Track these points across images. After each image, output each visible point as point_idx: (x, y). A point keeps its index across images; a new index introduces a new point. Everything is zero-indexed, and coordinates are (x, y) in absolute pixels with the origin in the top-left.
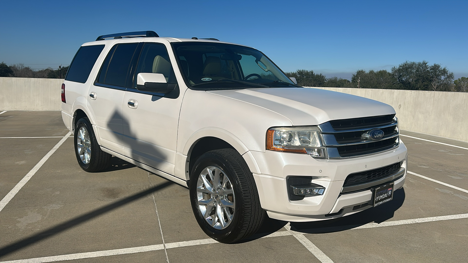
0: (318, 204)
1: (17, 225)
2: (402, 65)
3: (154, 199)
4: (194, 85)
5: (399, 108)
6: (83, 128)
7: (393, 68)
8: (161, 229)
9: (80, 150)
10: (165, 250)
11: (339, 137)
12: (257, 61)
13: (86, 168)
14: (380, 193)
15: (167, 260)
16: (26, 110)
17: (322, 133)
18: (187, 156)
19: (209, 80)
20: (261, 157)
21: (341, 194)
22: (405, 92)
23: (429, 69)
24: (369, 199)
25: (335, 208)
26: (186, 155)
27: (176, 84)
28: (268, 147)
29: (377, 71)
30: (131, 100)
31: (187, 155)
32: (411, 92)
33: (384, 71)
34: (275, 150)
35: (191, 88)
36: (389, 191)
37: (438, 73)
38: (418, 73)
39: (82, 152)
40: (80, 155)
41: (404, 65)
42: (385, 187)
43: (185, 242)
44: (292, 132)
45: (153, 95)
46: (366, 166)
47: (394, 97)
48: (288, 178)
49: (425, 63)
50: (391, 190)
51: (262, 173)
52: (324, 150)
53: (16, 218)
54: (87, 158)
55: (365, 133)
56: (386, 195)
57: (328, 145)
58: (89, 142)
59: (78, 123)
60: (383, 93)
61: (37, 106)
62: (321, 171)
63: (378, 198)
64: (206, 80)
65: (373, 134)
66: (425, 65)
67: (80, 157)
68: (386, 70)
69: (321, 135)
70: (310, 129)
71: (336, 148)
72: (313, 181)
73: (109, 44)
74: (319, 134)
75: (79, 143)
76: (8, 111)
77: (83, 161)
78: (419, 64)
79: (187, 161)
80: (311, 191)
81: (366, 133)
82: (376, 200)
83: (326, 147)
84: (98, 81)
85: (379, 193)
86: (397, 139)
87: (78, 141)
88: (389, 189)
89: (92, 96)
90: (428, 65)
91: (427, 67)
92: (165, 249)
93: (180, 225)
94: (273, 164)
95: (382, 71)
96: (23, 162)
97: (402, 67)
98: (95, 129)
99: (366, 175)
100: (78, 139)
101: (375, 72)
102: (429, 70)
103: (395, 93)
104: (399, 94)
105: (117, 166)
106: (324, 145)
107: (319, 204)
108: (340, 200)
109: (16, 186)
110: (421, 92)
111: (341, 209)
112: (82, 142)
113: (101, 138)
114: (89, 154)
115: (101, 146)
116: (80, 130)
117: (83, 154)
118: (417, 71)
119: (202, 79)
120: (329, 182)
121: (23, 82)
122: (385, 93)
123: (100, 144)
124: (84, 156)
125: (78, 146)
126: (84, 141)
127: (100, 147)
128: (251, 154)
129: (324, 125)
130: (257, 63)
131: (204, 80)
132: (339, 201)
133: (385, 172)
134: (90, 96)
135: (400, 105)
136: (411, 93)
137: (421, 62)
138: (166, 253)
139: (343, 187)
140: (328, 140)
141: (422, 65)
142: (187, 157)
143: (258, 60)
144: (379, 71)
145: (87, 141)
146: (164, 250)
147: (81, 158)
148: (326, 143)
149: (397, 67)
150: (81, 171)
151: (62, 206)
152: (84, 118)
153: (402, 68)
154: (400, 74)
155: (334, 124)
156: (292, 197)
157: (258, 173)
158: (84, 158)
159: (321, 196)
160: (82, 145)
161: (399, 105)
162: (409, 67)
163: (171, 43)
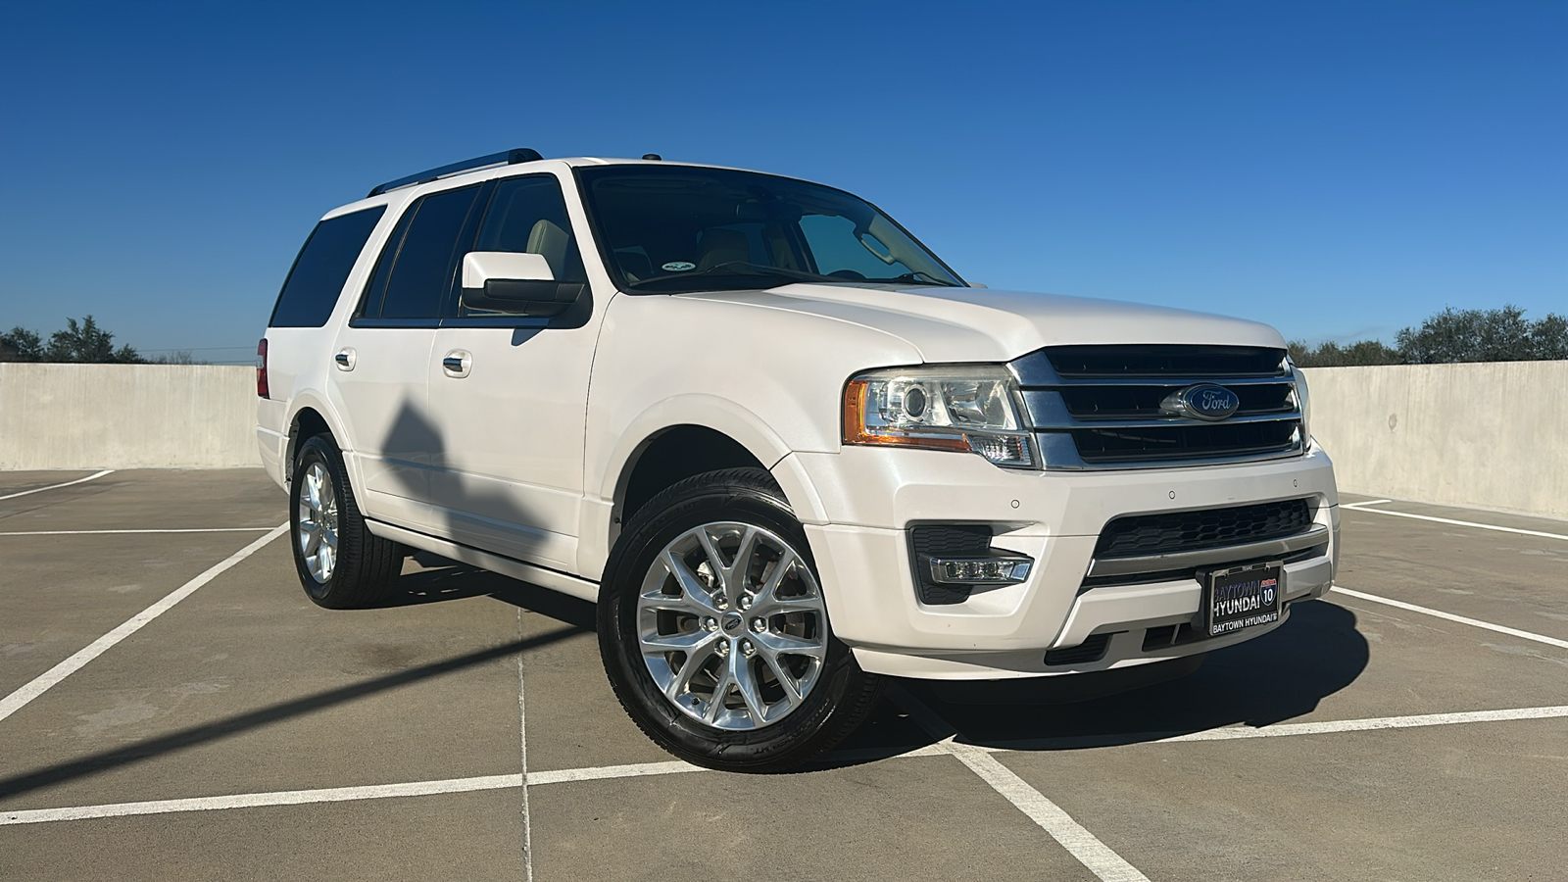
0: (1013, 613)
1: (74, 729)
2: (1433, 320)
3: (521, 669)
4: (636, 284)
5: (1392, 428)
6: (316, 468)
7: (1402, 333)
8: (524, 740)
9: (305, 539)
10: (525, 789)
11: (1076, 401)
12: (858, 234)
13: (323, 593)
14: (1232, 590)
15: (523, 810)
16: (173, 467)
17: (1022, 388)
18: (614, 500)
19: (688, 268)
20: (829, 468)
21: (1088, 583)
22: (1406, 371)
23: (1528, 334)
24: (1192, 606)
25: (1070, 630)
26: (607, 500)
27: (581, 283)
28: (850, 435)
29: (1346, 344)
30: (453, 352)
31: (611, 497)
32: (1426, 371)
33: (1372, 344)
34: (869, 442)
35: (627, 290)
36: (1264, 589)
37: (1563, 347)
38: (1489, 346)
39: (310, 548)
40: (306, 555)
41: (1439, 322)
42: (1250, 571)
43: (594, 769)
44: (920, 383)
45: (516, 328)
46: (1172, 495)
47: (1372, 390)
48: (912, 530)
49: (1514, 315)
50: (1273, 587)
51: (833, 520)
52: (1028, 440)
53: (76, 713)
54: (326, 561)
55: (1171, 397)
56: (1253, 599)
57: (1041, 426)
58: (333, 511)
59: (302, 453)
60: (1333, 379)
61: (207, 452)
62: (1015, 504)
63: (1223, 607)
64: (676, 269)
65: (1197, 401)
66: (1514, 321)
67: (305, 562)
68: (1380, 341)
69: (1018, 392)
70: (981, 372)
71: (1068, 436)
72: (997, 542)
73: (398, 203)
74: (1011, 388)
75: (304, 516)
76: (116, 471)
77: (313, 575)
78: (1494, 319)
79: (614, 520)
80: (990, 570)
81: (1176, 396)
82: (1215, 613)
83: (1036, 430)
84: (363, 315)
85: (1226, 592)
86: (1296, 431)
87: (301, 511)
88: (1265, 583)
89: (342, 359)
90: (1524, 321)
91: (1522, 327)
92: (525, 787)
93: (587, 729)
94: (866, 489)
95: (1363, 345)
96: (135, 587)
97: (1433, 328)
98: (349, 463)
99: (1178, 528)
100: (301, 506)
101: (1340, 349)
102: (1530, 337)
103: (1374, 378)
104: (1388, 380)
105: (423, 594)
106: (1027, 424)
107: (1017, 613)
108: (1085, 601)
109: (98, 641)
110: (1459, 369)
111: (1089, 636)
112: (313, 514)
113: (367, 491)
114: (333, 548)
115: (369, 518)
116: (309, 476)
117: (316, 552)
118: (1488, 339)
119: (664, 267)
120: (1047, 539)
121: (168, 377)
122: (1339, 379)
123: (364, 513)
124: (319, 557)
125: (302, 527)
126: (320, 509)
127: (366, 520)
128: (799, 464)
129: (1026, 361)
130: (860, 239)
131: (668, 269)
132: (1082, 604)
133: (1250, 527)
134: (337, 359)
135: (1394, 418)
136: (1428, 375)
137: (1500, 308)
138: (527, 795)
139: (1093, 557)
140: (1042, 408)
141: (1504, 321)
142: (612, 504)
143: (862, 229)
144: (1354, 344)
145: (326, 508)
146: (521, 787)
147: (309, 564)
148: (1033, 420)
149: (1417, 328)
150: (309, 606)
151: (225, 686)
152: (320, 437)
153: (1435, 333)
154: (1428, 350)
155: (1057, 358)
156: (926, 592)
157: (819, 519)
158: (318, 565)
159: (1021, 585)
160: (312, 523)
161: (1390, 418)
162: (1458, 329)
163: (575, 170)
